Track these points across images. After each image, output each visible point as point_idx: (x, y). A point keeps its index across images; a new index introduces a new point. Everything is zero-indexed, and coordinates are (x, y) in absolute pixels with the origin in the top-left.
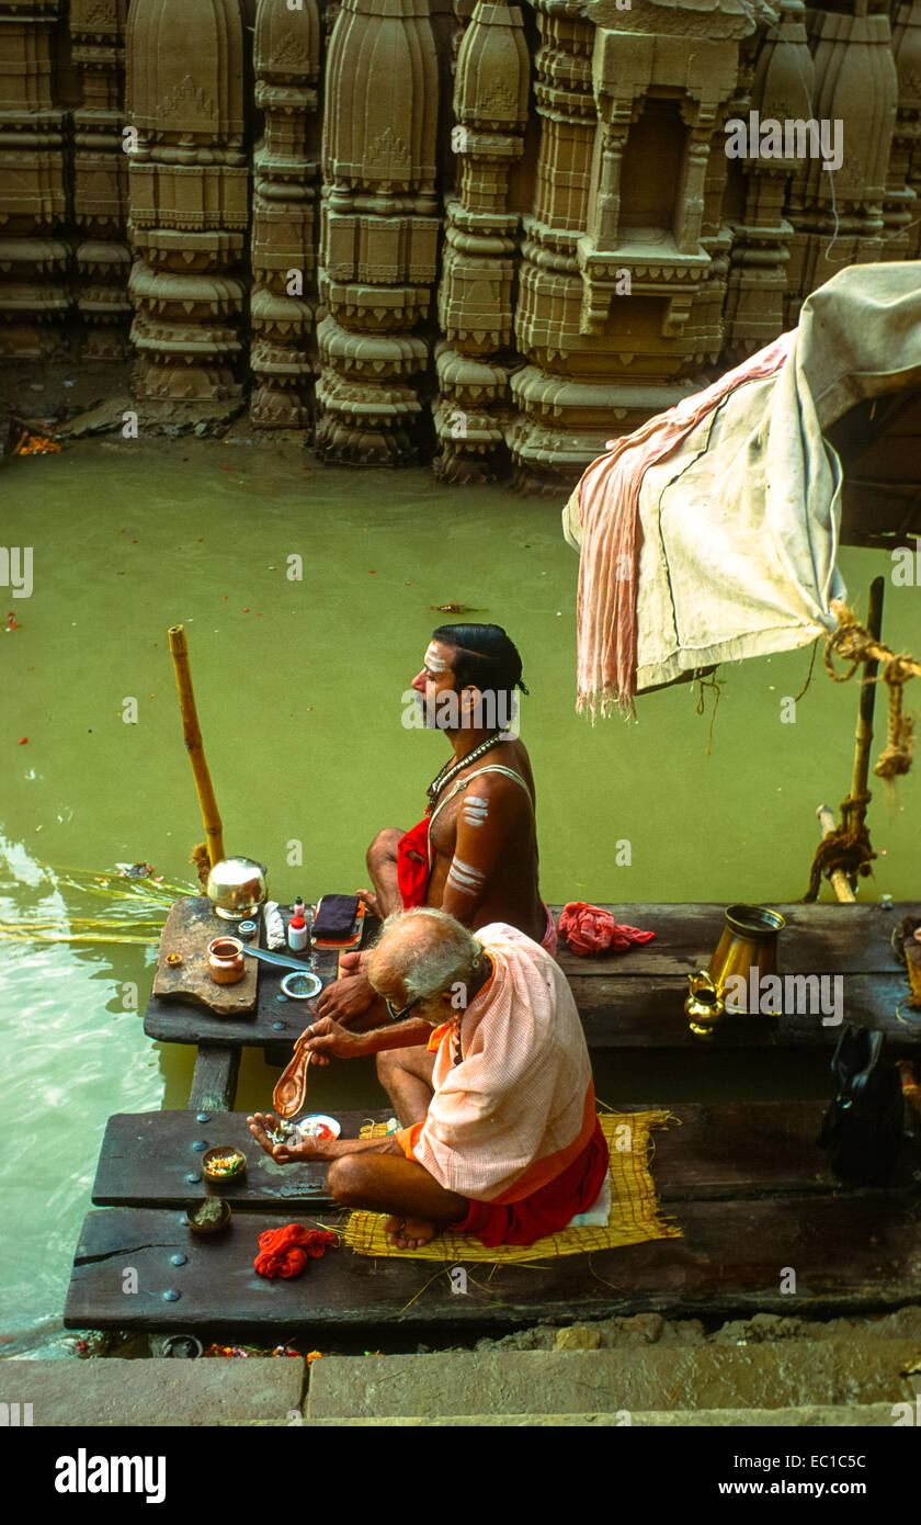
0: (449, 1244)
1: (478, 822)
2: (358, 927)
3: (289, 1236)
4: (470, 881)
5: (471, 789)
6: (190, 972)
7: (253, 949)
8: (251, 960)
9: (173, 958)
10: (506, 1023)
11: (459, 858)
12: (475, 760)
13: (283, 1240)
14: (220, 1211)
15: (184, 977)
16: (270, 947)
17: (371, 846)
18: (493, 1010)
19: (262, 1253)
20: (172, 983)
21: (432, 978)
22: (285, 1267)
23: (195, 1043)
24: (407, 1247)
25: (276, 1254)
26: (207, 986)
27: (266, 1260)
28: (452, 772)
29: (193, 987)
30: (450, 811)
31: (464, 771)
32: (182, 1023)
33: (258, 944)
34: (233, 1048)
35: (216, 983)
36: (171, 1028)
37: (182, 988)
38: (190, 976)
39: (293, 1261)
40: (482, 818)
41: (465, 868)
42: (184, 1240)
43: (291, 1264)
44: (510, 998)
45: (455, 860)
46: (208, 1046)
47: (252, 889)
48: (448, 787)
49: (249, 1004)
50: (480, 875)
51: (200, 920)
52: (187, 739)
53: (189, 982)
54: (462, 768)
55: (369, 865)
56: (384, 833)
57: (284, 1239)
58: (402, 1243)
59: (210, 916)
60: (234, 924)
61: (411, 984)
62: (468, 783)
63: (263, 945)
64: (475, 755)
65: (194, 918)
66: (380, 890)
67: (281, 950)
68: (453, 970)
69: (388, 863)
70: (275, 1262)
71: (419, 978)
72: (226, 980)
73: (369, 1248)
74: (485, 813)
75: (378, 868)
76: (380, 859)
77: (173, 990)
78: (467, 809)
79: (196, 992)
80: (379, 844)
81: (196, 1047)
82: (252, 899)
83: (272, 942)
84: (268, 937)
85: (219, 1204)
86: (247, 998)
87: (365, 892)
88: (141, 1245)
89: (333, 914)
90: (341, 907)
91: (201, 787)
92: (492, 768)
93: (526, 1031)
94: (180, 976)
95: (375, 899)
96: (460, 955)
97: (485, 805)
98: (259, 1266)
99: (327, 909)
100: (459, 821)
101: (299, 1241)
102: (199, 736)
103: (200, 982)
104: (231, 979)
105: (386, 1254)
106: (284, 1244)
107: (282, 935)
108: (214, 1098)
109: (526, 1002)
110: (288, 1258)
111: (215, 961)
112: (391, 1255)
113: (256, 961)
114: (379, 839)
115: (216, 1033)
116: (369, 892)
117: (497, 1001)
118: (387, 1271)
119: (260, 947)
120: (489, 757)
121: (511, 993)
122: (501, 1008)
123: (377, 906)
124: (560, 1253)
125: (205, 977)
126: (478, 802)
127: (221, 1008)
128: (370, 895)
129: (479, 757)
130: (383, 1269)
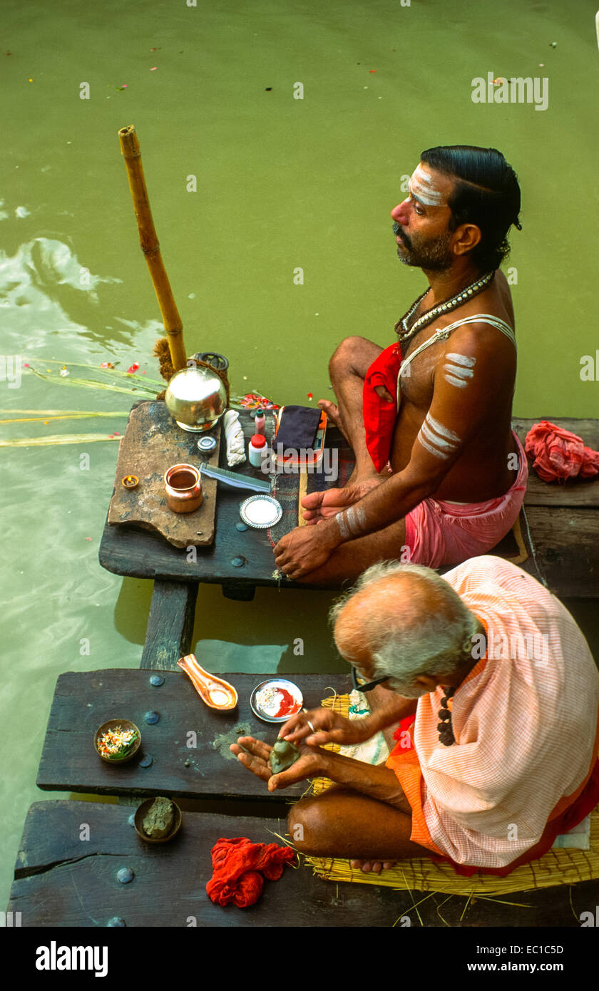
0: (417, 868)
1: (462, 383)
2: (320, 441)
3: (244, 861)
4: (442, 443)
5: (455, 342)
6: (146, 496)
7: (212, 469)
8: (209, 483)
9: (130, 479)
10: (504, 709)
11: (434, 416)
12: (459, 305)
13: (236, 868)
14: (171, 817)
15: (140, 503)
16: (230, 464)
17: (333, 356)
18: (487, 696)
19: (214, 878)
20: (129, 510)
21: (409, 659)
22: (239, 898)
23: (151, 577)
24: (371, 870)
25: (230, 882)
26: (164, 515)
27: (219, 887)
28: (430, 314)
29: (149, 515)
30: (426, 360)
31: (444, 317)
32: (137, 554)
33: (217, 463)
34: (191, 585)
35: (174, 511)
36: (127, 562)
37: (137, 517)
38: (146, 502)
39: (248, 892)
40: (466, 379)
41: (439, 429)
42: (132, 848)
43: (246, 895)
44: (508, 679)
45: (428, 416)
46: (165, 581)
47: (213, 403)
48: (424, 332)
49: (206, 539)
50: (456, 439)
51: (159, 431)
52: (143, 245)
53: (146, 509)
54: (444, 313)
55: (332, 377)
56: (347, 342)
57: (238, 865)
58: (366, 867)
59: (171, 427)
60: (194, 437)
61: (383, 662)
62: (450, 333)
63: (223, 462)
64: (460, 299)
65: (153, 428)
66: (343, 406)
67: (242, 467)
68: (437, 653)
69: (351, 377)
70: (229, 891)
71: (393, 655)
72: (183, 510)
73: (330, 870)
74: (470, 374)
75: (341, 382)
76: (344, 372)
77: (130, 519)
78: (449, 366)
79: (152, 521)
80: (342, 356)
81: (153, 580)
82: (212, 412)
83: (233, 458)
84: (228, 453)
85: (169, 808)
86: (205, 531)
87: (328, 404)
88: (86, 854)
89: (294, 429)
90: (303, 422)
91: (160, 292)
92: (478, 318)
93: (529, 716)
94: (137, 501)
95: (337, 412)
96: (450, 636)
97: (472, 364)
98: (210, 893)
99: (289, 422)
100: (437, 376)
101: (255, 866)
102: (156, 242)
103: (156, 509)
104: (189, 510)
105: (349, 880)
106: (238, 870)
107: (243, 450)
108: (169, 649)
109: (528, 679)
110: (242, 887)
111: (171, 492)
112: (355, 880)
113: (215, 482)
114: (342, 349)
115: (172, 569)
116: (331, 405)
117: (492, 685)
118: (349, 902)
119: (220, 466)
120: (475, 304)
121: (509, 671)
122: (497, 694)
123: (339, 421)
124: (540, 885)
125: (162, 503)
126: (462, 359)
127: (178, 542)
128: (333, 408)
129: (465, 301)
130: (346, 899)
